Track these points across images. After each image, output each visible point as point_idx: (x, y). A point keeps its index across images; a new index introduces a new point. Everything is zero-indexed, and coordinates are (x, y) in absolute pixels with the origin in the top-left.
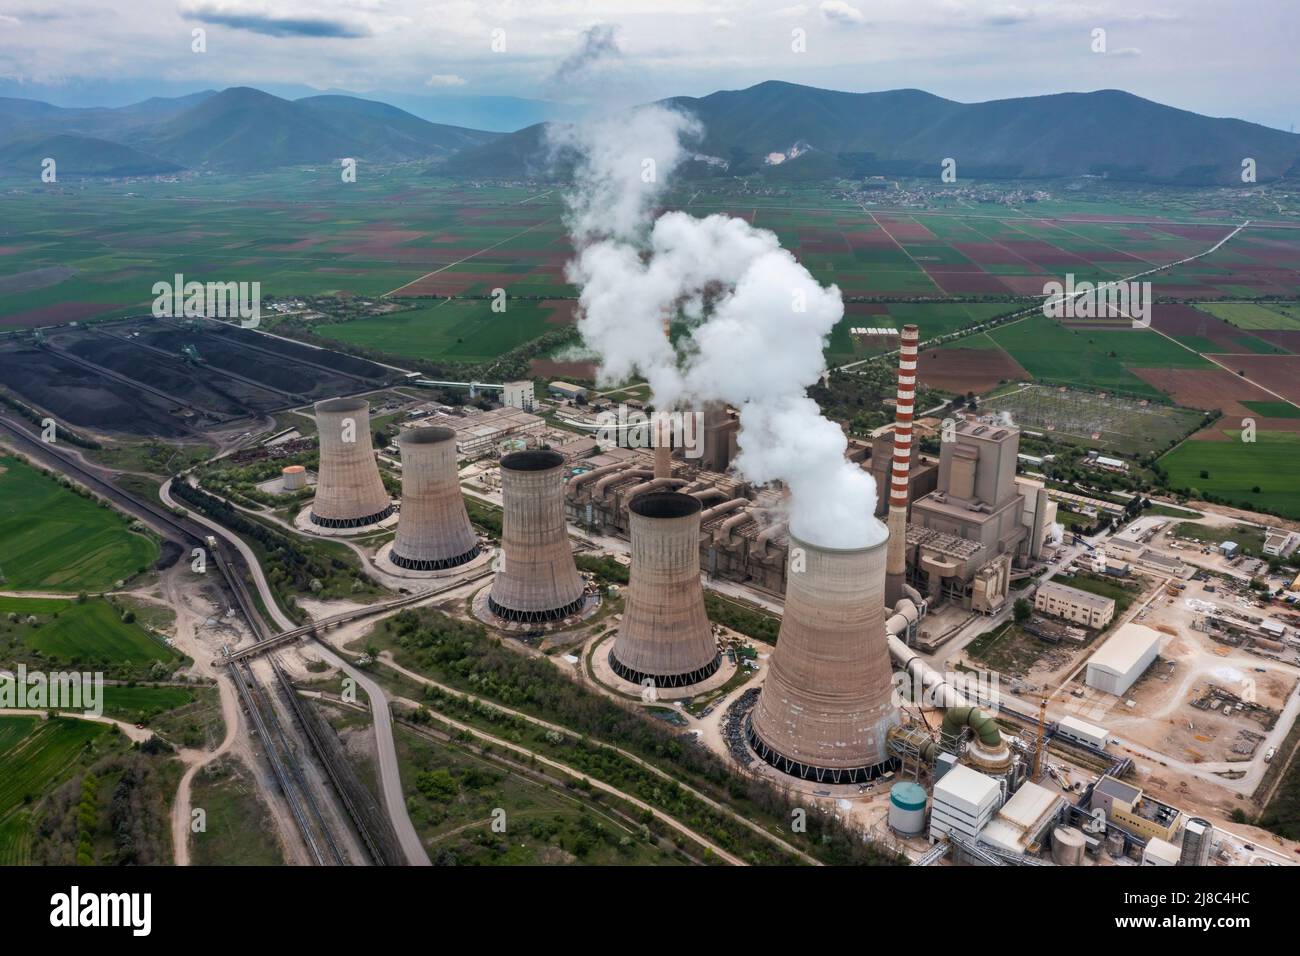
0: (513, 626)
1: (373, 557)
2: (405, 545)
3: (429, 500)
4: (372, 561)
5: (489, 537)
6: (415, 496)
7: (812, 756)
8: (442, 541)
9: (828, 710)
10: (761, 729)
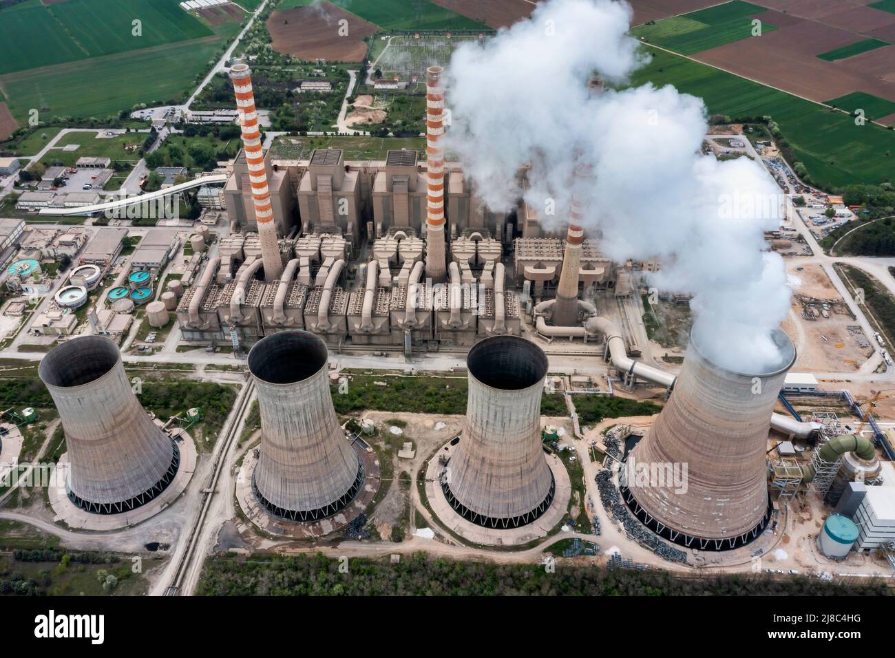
0: (327, 526)
1: (56, 519)
2: (103, 490)
3: (121, 432)
6: (101, 436)
8: (150, 463)
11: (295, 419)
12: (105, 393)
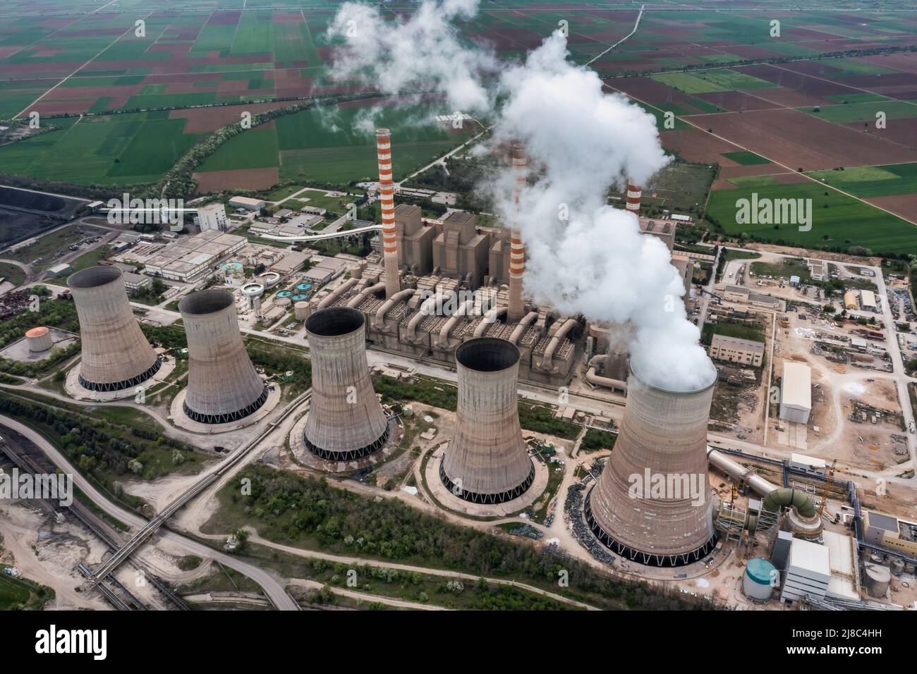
0: (342, 467)
1: (169, 418)
2: (202, 403)
3: (222, 361)
4: (171, 422)
5: (268, 374)
6: (208, 359)
7: (666, 548)
8: (239, 393)
9: (677, 512)
10: (613, 532)
11: (329, 369)
12: (215, 325)
